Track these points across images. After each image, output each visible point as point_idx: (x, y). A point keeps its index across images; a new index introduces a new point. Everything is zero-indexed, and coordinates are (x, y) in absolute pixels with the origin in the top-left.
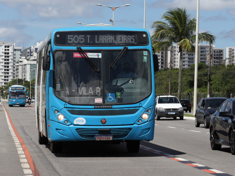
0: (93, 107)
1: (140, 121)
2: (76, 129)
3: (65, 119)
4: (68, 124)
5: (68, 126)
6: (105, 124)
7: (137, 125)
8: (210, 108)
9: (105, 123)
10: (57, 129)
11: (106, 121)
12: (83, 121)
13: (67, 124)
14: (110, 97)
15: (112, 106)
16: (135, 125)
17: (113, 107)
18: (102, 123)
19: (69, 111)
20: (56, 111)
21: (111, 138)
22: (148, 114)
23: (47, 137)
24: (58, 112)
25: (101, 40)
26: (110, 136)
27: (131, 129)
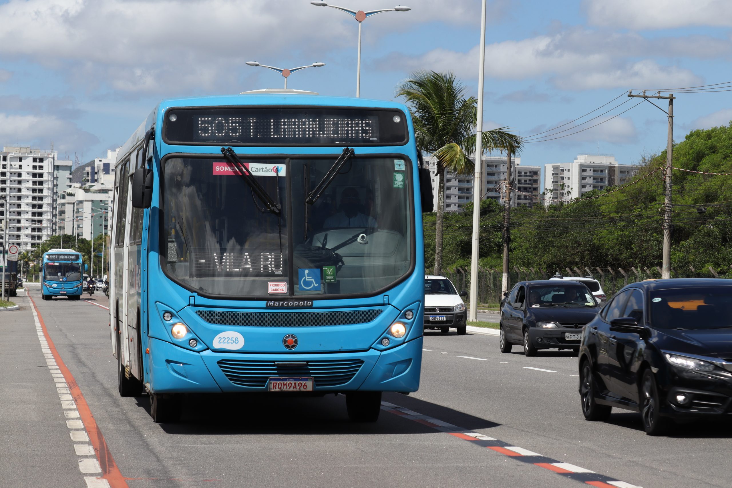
0: (263, 304)
1: (385, 342)
2: (219, 363)
3: (191, 336)
4: (199, 347)
5: (199, 352)
6: (294, 350)
7: (378, 353)
8: (538, 306)
9: (293, 346)
10: (168, 362)
11: (296, 342)
12: (236, 341)
13: (196, 349)
14: (308, 278)
15: (314, 301)
16: (372, 352)
17: (316, 303)
18: (287, 346)
19: (200, 313)
20: (166, 315)
21: (309, 386)
22: (404, 324)
23: (142, 380)
24: (172, 317)
25: (285, 130)
26: (306, 380)
27: (362, 362)
